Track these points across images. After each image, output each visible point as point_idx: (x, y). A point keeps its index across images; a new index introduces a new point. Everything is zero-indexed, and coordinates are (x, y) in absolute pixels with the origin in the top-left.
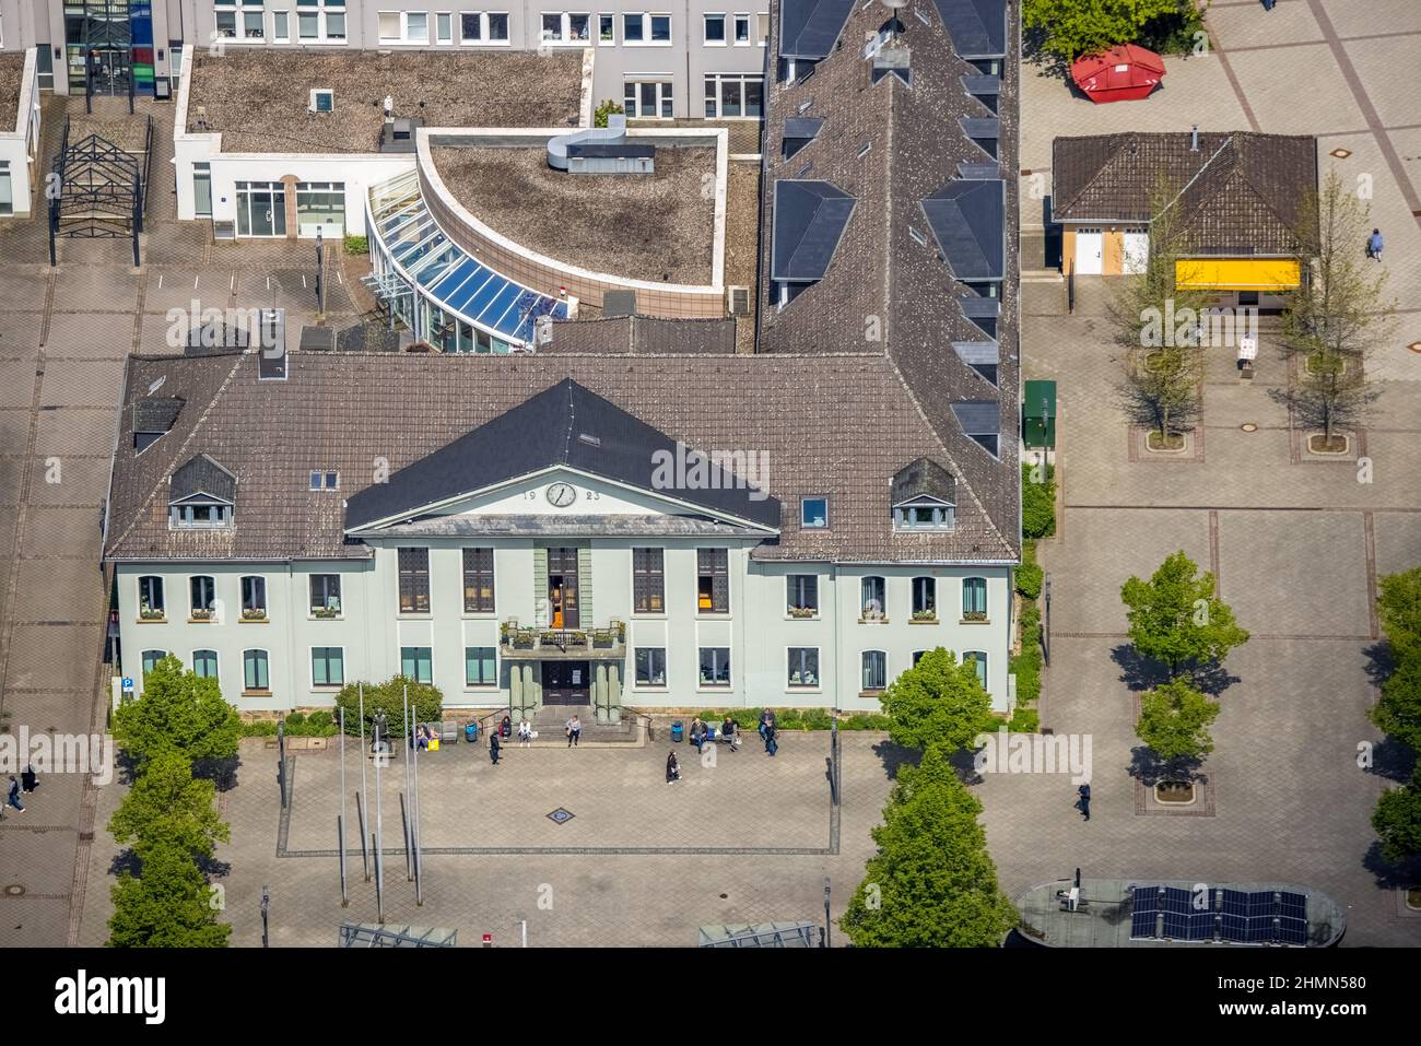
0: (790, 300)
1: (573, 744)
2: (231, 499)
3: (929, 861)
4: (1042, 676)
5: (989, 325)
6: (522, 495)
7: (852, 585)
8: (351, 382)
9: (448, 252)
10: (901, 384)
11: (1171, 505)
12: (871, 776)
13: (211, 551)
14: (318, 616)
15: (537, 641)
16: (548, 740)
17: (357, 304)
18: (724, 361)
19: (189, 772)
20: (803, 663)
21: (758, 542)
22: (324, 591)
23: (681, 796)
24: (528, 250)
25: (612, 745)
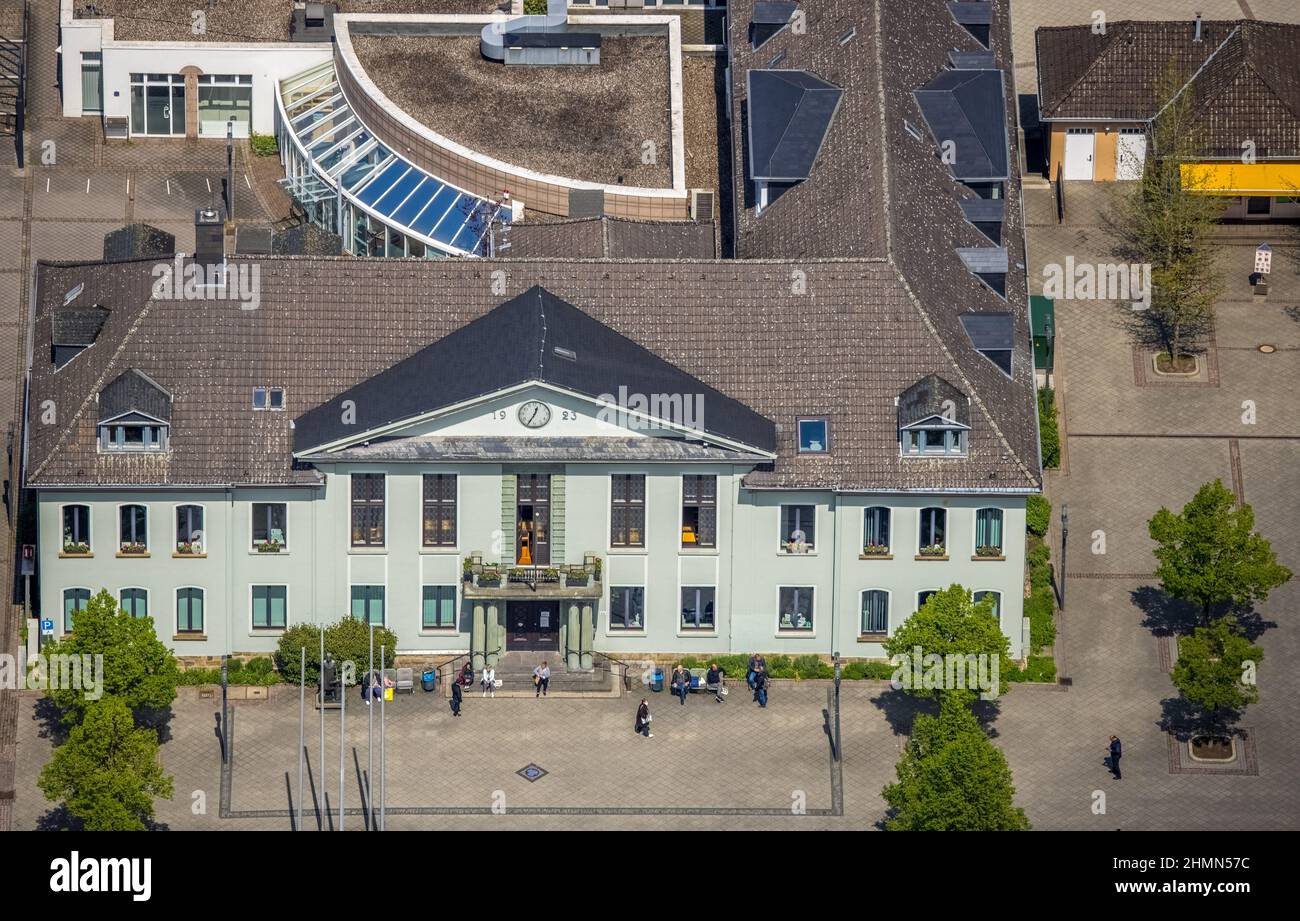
0: (770, 202)
1: (541, 694)
2: (167, 419)
3: (959, 818)
4: (1056, 621)
5: (993, 231)
6: (491, 415)
7: (852, 518)
8: (297, 290)
9: (373, 152)
10: (907, 292)
11: (1184, 433)
12: (874, 730)
13: (145, 477)
14: (260, 550)
15: (505, 577)
16: (513, 689)
17: (269, 211)
18: (709, 266)
19: (130, 721)
20: (796, 604)
21: (751, 468)
22: (268, 523)
23: (664, 750)
24: (467, 150)
25: (585, 695)
